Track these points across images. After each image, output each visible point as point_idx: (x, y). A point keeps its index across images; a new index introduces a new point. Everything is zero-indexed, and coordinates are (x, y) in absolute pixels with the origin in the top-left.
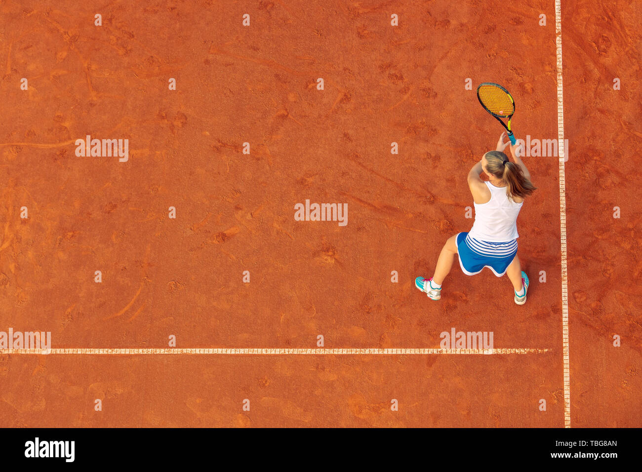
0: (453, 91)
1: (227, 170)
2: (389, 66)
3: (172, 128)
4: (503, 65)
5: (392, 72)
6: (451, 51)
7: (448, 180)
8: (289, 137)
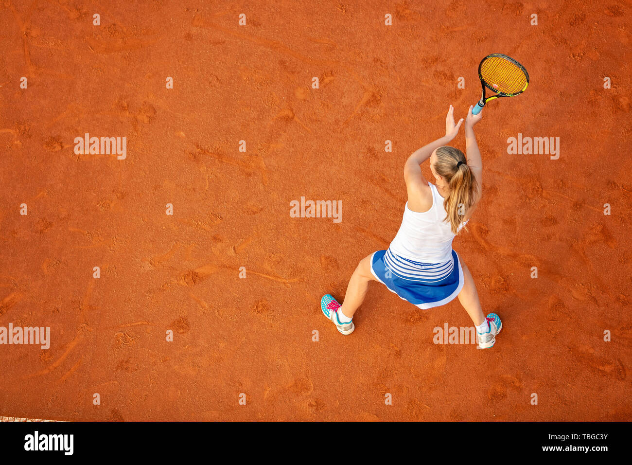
0: (521, 100)
1: (205, 185)
2: (436, 60)
3: (135, 122)
4: (591, 69)
5: (440, 68)
6: (522, 46)
7: (505, 222)
8: (293, 146)
